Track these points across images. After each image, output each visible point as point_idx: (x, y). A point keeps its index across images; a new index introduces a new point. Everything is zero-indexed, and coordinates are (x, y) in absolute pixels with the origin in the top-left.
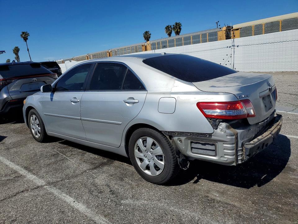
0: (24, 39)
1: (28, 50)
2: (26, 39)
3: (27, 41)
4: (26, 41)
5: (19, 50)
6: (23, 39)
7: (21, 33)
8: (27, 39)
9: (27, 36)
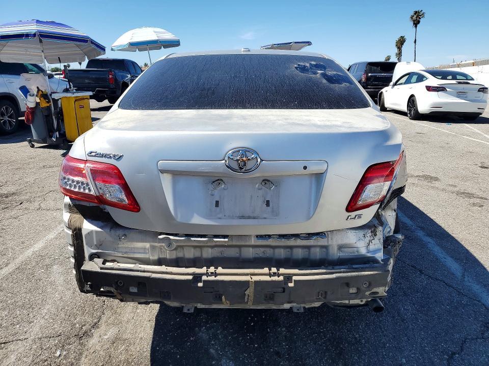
0: (414, 24)
1: (415, 42)
2: (416, 23)
3: (418, 25)
4: (416, 27)
5: (404, 41)
6: (412, 23)
7: (412, 13)
8: (419, 22)
9: (420, 18)
